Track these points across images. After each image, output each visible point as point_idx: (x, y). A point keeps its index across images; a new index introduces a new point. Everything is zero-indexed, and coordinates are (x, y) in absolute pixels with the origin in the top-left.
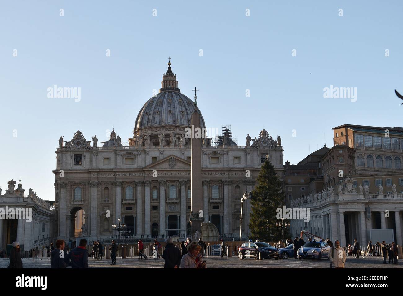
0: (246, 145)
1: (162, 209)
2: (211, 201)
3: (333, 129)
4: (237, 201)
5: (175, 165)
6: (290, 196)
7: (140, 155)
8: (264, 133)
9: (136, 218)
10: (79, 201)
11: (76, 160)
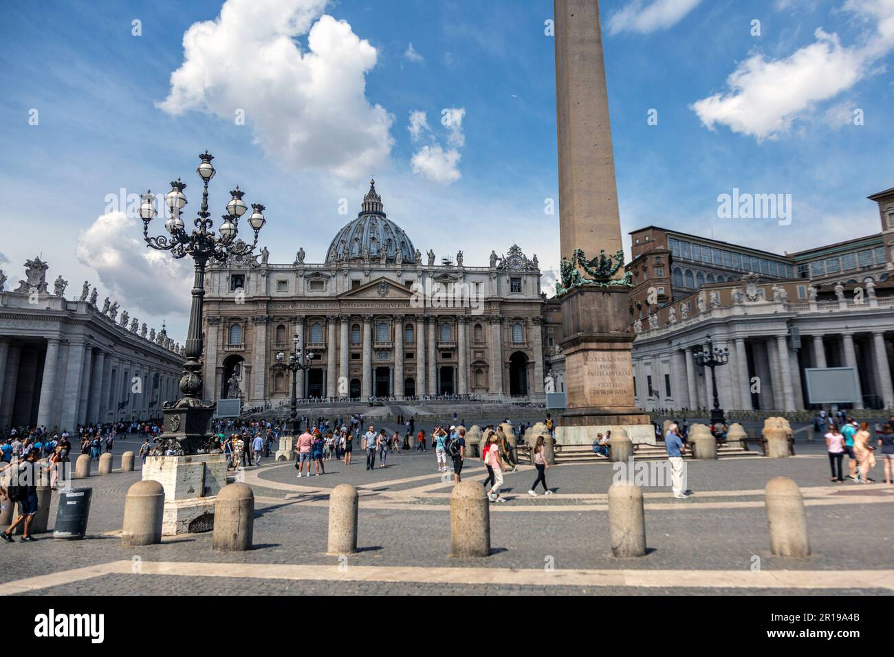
0: (489, 266)
1: (366, 358)
2: (440, 346)
3: (630, 234)
4: (477, 346)
5: (387, 292)
6: (551, 340)
7: (334, 276)
8: (515, 249)
9: (326, 371)
10: (237, 346)
11: (234, 283)
